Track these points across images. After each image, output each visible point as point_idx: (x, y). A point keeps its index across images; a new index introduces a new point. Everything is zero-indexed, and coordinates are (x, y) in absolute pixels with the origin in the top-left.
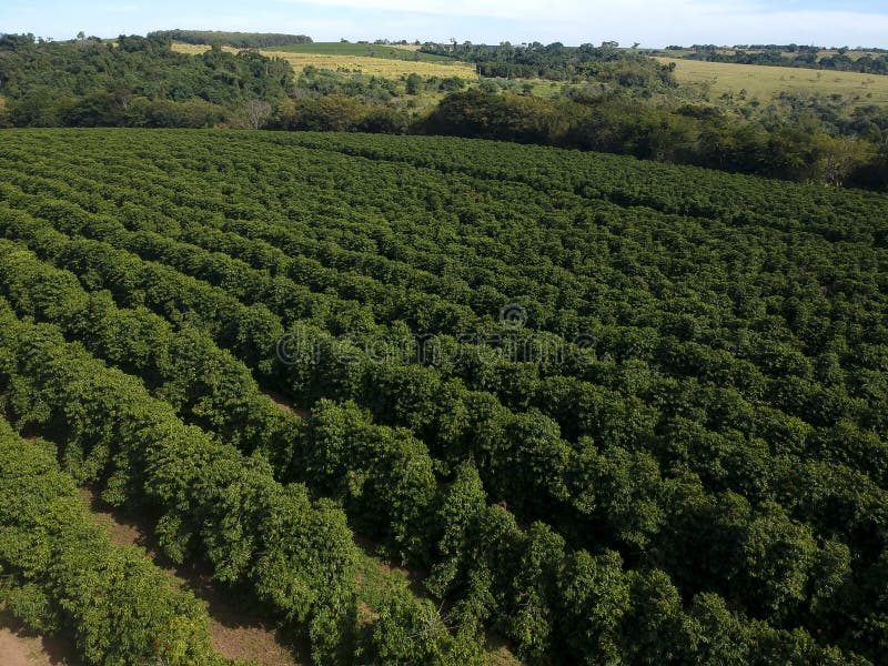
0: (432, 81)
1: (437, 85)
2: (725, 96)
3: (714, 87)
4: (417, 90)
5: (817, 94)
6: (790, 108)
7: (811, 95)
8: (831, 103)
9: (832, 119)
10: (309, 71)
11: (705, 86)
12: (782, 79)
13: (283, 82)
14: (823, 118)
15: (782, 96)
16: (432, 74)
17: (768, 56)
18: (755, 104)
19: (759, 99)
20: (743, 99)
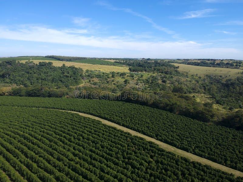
0: (118, 73)
1: (119, 75)
2: (192, 75)
3: (190, 73)
4: (114, 77)
5: (216, 75)
6: (209, 79)
7: (214, 75)
8: (220, 78)
9: (220, 82)
10: (87, 71)
11: (187, 73)
12: (207, 71)
13: (81, 75)
14: (218, 82)
15: (207, 76)
16: (118, 71)
17: (203, 63)
18: (200, 78)
19: (201, 76)
20: (197, 76)
